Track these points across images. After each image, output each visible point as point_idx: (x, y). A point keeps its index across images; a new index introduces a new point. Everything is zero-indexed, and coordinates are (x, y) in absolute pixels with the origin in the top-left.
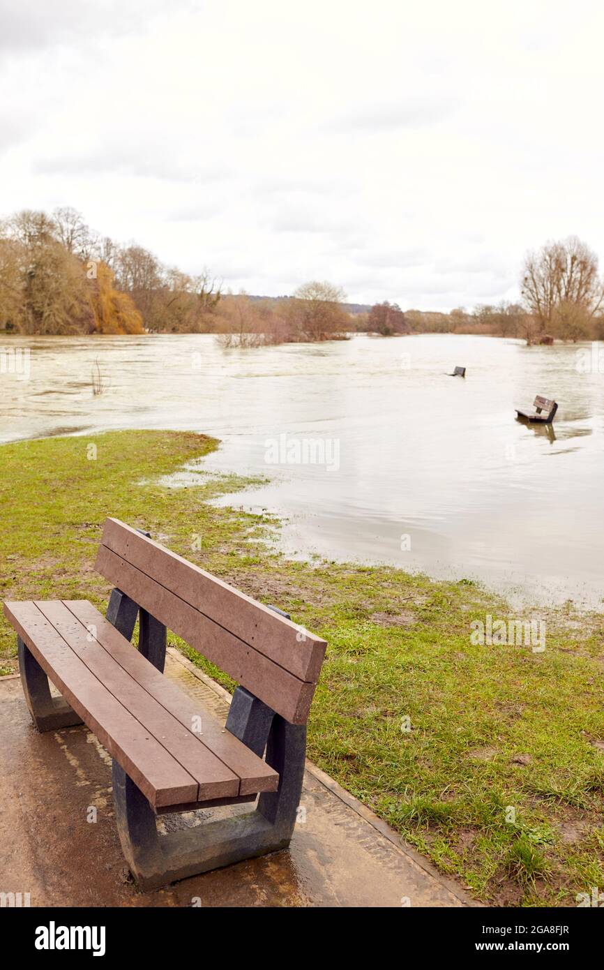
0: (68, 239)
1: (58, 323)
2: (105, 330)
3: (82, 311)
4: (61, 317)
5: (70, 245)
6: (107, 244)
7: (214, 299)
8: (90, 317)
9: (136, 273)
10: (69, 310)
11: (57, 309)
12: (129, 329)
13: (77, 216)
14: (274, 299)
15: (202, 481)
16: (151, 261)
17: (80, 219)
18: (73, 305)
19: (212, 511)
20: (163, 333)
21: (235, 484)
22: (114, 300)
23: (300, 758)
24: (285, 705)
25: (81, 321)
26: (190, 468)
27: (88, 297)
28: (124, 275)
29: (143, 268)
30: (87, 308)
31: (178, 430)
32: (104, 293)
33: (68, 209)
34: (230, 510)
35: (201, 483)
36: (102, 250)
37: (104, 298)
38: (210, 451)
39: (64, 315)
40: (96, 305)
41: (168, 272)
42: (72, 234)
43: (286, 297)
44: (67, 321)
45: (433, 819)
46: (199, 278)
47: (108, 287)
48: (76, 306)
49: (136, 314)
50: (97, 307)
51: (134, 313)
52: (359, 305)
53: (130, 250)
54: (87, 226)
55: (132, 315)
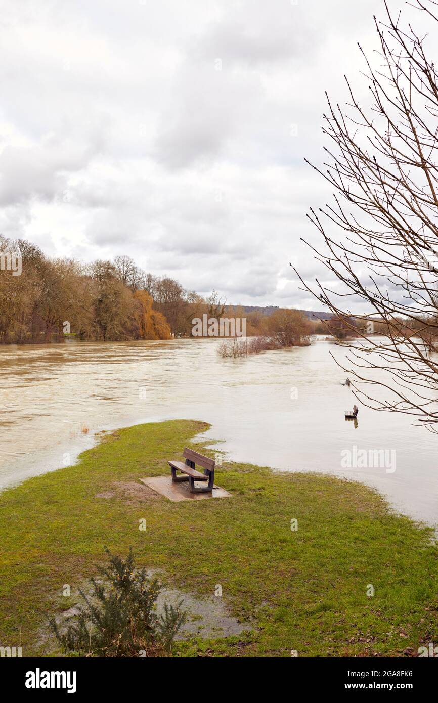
0: (123, 276)
1: (116, 333)
2: (146, 337)
3: (132, 325)
4: (118, 330)
5: (125, 279)
6: (149, 279)
7: (220, 312)
8: (137, 329)
9: (167, 297)
10: (124, 325)
11: (116, 325)
12: (161, 336)
13: (130, 262)
14: (264, 309)
15: (204, 441)
16: (177, 288)
17: (132, 264)
18: (126, 321)
19: (206, 450)
20: (185, 338)
21: (214, 442)
22: (152, 317)
23: (213, 484)
24: (210, 469)
25: (131, 332)
26: (200, 436)
27: (136, 316)
28: (159, 298)
29: (172, 293)
30: (135, 323)
31: (196, 420)
32: (146, 312)
33: (125, 257)
34: (211, 450)
35: (203, 441)
36: (145, 282)
37: (146, 316)
38: (208, 430)
39: (121, 328)
40: (140, 320)
41: (189, 295)
42: (126, 273)
43: (272, 307)
44: (122, 332)
45: (233, 490)
46: (210, 299)
47: (149, 308)
48: (128, 322)
49: (167, 326)
50: (142, 322)
51: (165, 325)
52: (326, 313)
53: (164, 281)
54: (136, 268)
55: (164, 326)
